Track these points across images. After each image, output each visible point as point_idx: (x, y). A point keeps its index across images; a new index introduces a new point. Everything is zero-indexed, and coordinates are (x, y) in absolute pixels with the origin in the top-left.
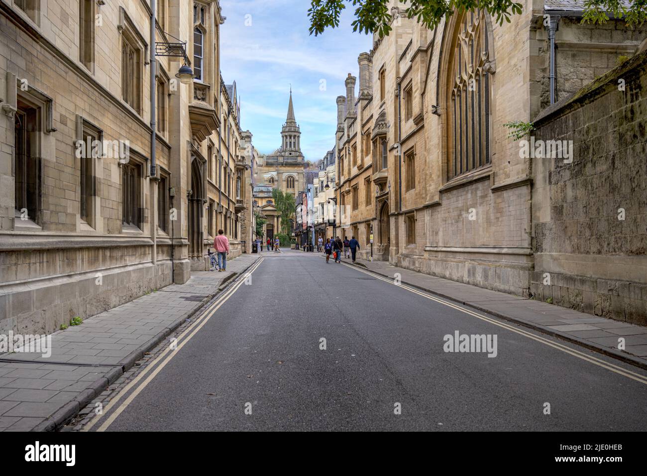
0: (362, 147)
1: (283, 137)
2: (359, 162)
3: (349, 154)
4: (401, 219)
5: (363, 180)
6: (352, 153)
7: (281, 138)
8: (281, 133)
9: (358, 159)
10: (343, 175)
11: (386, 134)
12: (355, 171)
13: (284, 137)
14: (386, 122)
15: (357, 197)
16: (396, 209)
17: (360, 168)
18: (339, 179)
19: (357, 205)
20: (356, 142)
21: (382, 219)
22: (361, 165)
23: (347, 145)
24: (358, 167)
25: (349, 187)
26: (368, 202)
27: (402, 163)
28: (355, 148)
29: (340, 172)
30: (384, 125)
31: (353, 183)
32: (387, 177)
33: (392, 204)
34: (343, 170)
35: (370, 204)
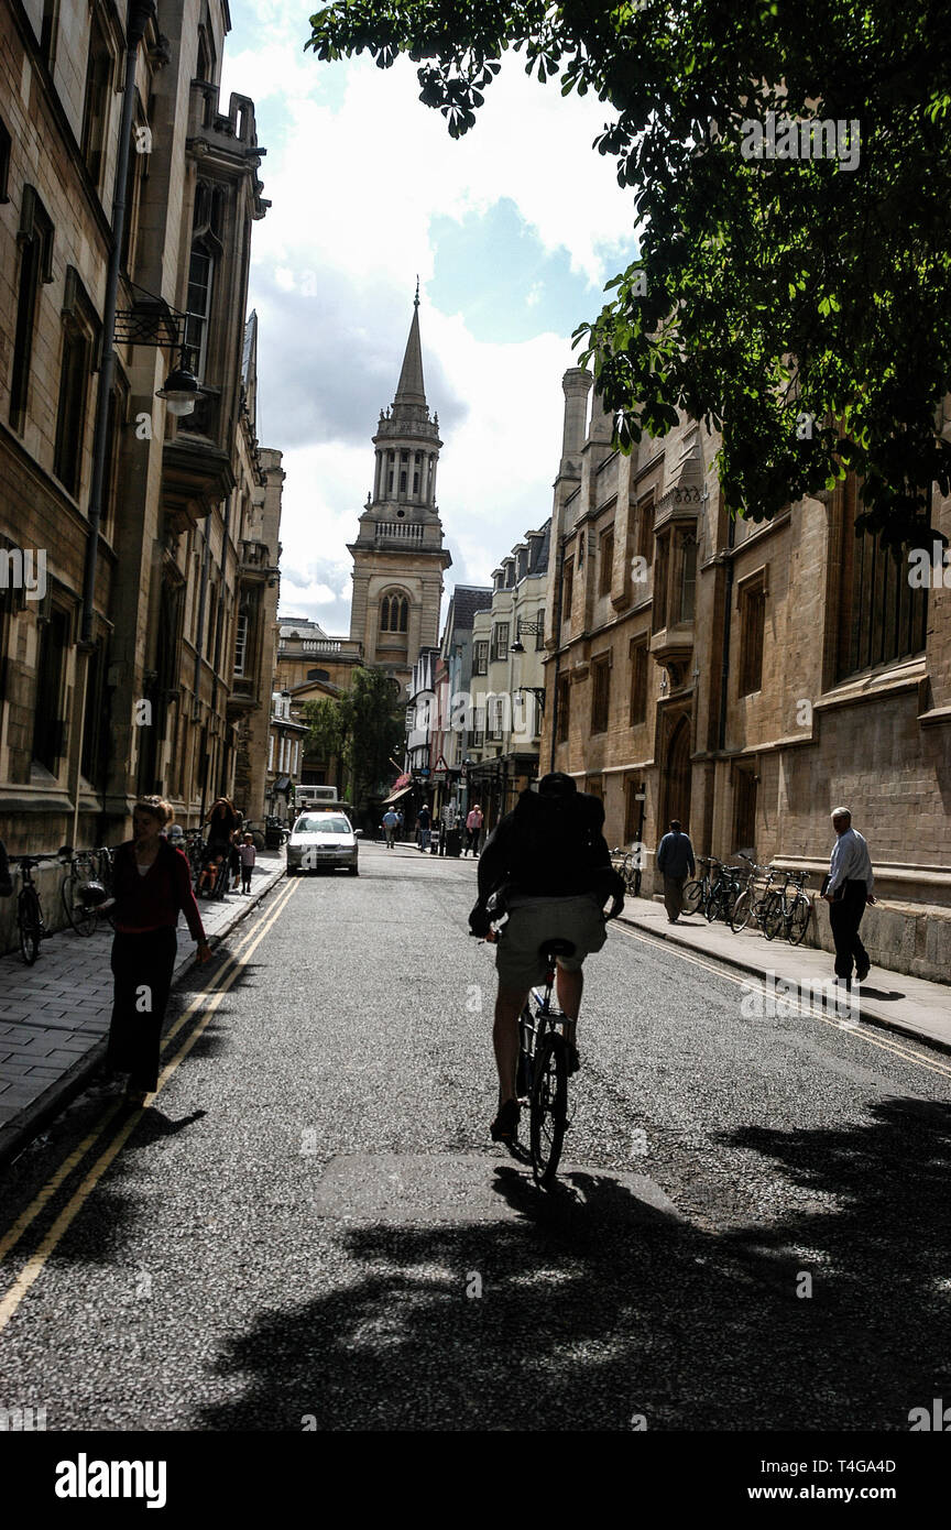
0: (629, 540)
1: (378, 453)
2: (618, 587)
3: (592, 556)
4: (722, 775)
5: (627, 645)
6: (599, 555)
7: (373, 458)
8: (375, 440)
9: (614, 577)
10: (568, 617)
11: (696, 518)
12: (606, 611)
13: (384, 457)
14: (698, 488)
15: (608, 693)
16: (711, 746)
17: (622, 604)
18: (557, 629)
19: (606, 719)
20: (612, 524)
21: (673, 768)
22: (623, 598)
23: (585, 528)
24: (615, 603)
25: (585, 659)
26: (638, 714)
27: (735, 612)
28: (608, 540)
29: (562, 608)
30: (693, 494)
31: (599, 648)
32: (692, 647)
33: (700, 728)
34: (569, 600)
35: (643, 719)
